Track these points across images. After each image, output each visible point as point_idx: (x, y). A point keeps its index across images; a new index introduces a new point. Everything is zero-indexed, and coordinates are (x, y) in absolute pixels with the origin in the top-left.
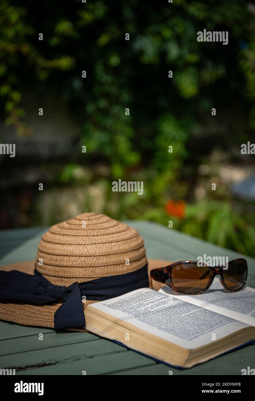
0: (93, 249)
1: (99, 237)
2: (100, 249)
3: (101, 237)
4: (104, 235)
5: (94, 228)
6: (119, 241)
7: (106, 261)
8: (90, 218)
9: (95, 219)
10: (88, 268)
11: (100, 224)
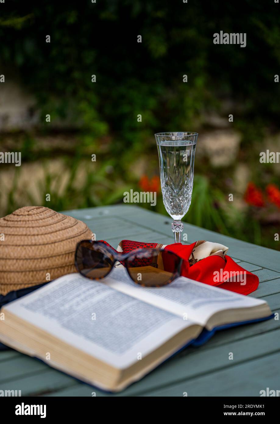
0: (33, 251)
1: (39, 237)
2: (40, 251)
3: (43, 236)
4: (46, 234)
5: (34, 225)
6: (64, 240)
7: (48, 265)
8: (30, 212)
9: (37, 214)
10: (28, 273)
11: (41, 219)
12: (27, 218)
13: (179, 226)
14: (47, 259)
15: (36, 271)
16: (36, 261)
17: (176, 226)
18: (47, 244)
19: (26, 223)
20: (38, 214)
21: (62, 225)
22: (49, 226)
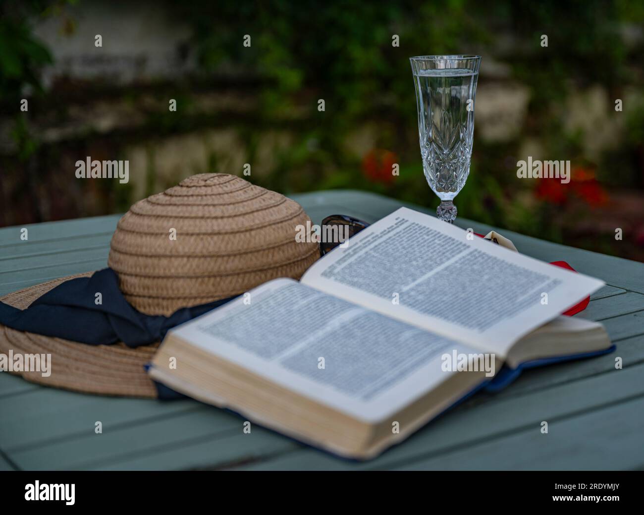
0: (215, 243)
1: (225, 220)
2: (227, 243)
3: (231, 220)
4: (235, 216)
5: (216, 202)
6: (265, 227)
7: (240, 266)
8: (208, 182)
9: (219, 184)
10: (206, 279)
11: (227, 193)
12: (203, 191)
13: (450, 211)
14: (238, 257)
15: (221, 276)
16: (220, 260)
17: (444, 211)
18: (238, 232)
19: (202, 199)
20: (221, 186)
21: (260, 202)
22: (241, 204)
